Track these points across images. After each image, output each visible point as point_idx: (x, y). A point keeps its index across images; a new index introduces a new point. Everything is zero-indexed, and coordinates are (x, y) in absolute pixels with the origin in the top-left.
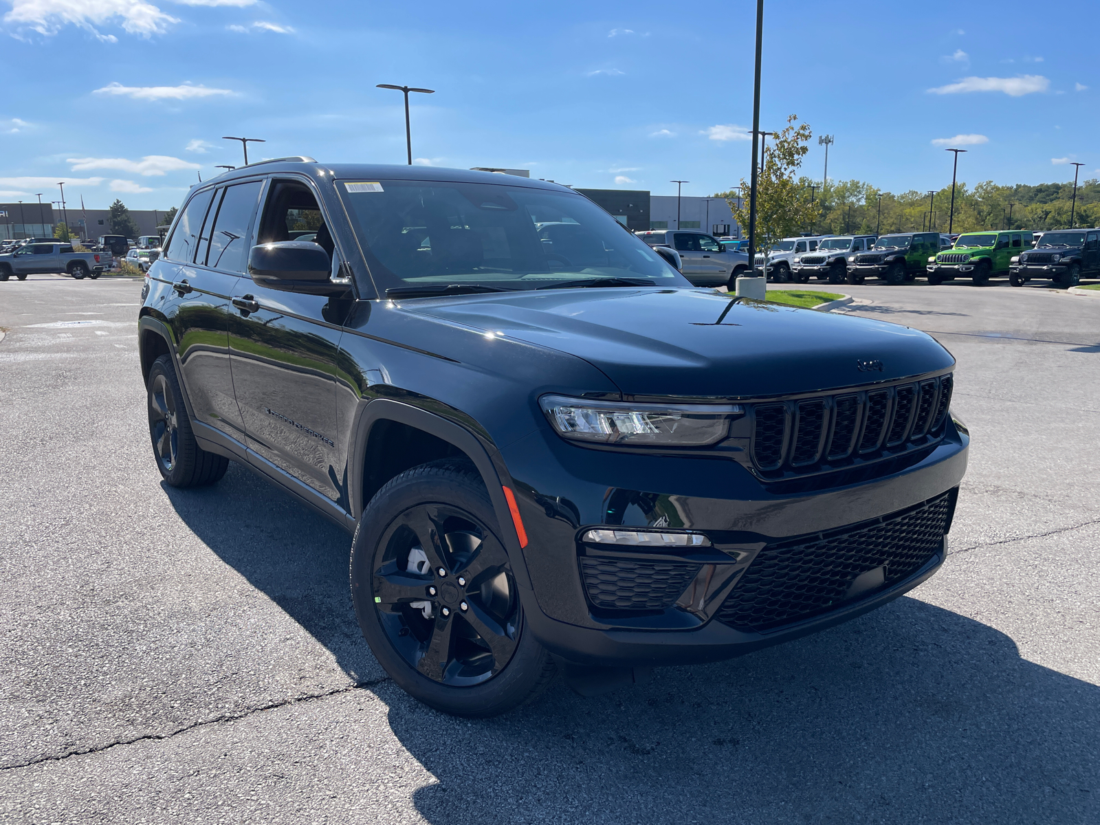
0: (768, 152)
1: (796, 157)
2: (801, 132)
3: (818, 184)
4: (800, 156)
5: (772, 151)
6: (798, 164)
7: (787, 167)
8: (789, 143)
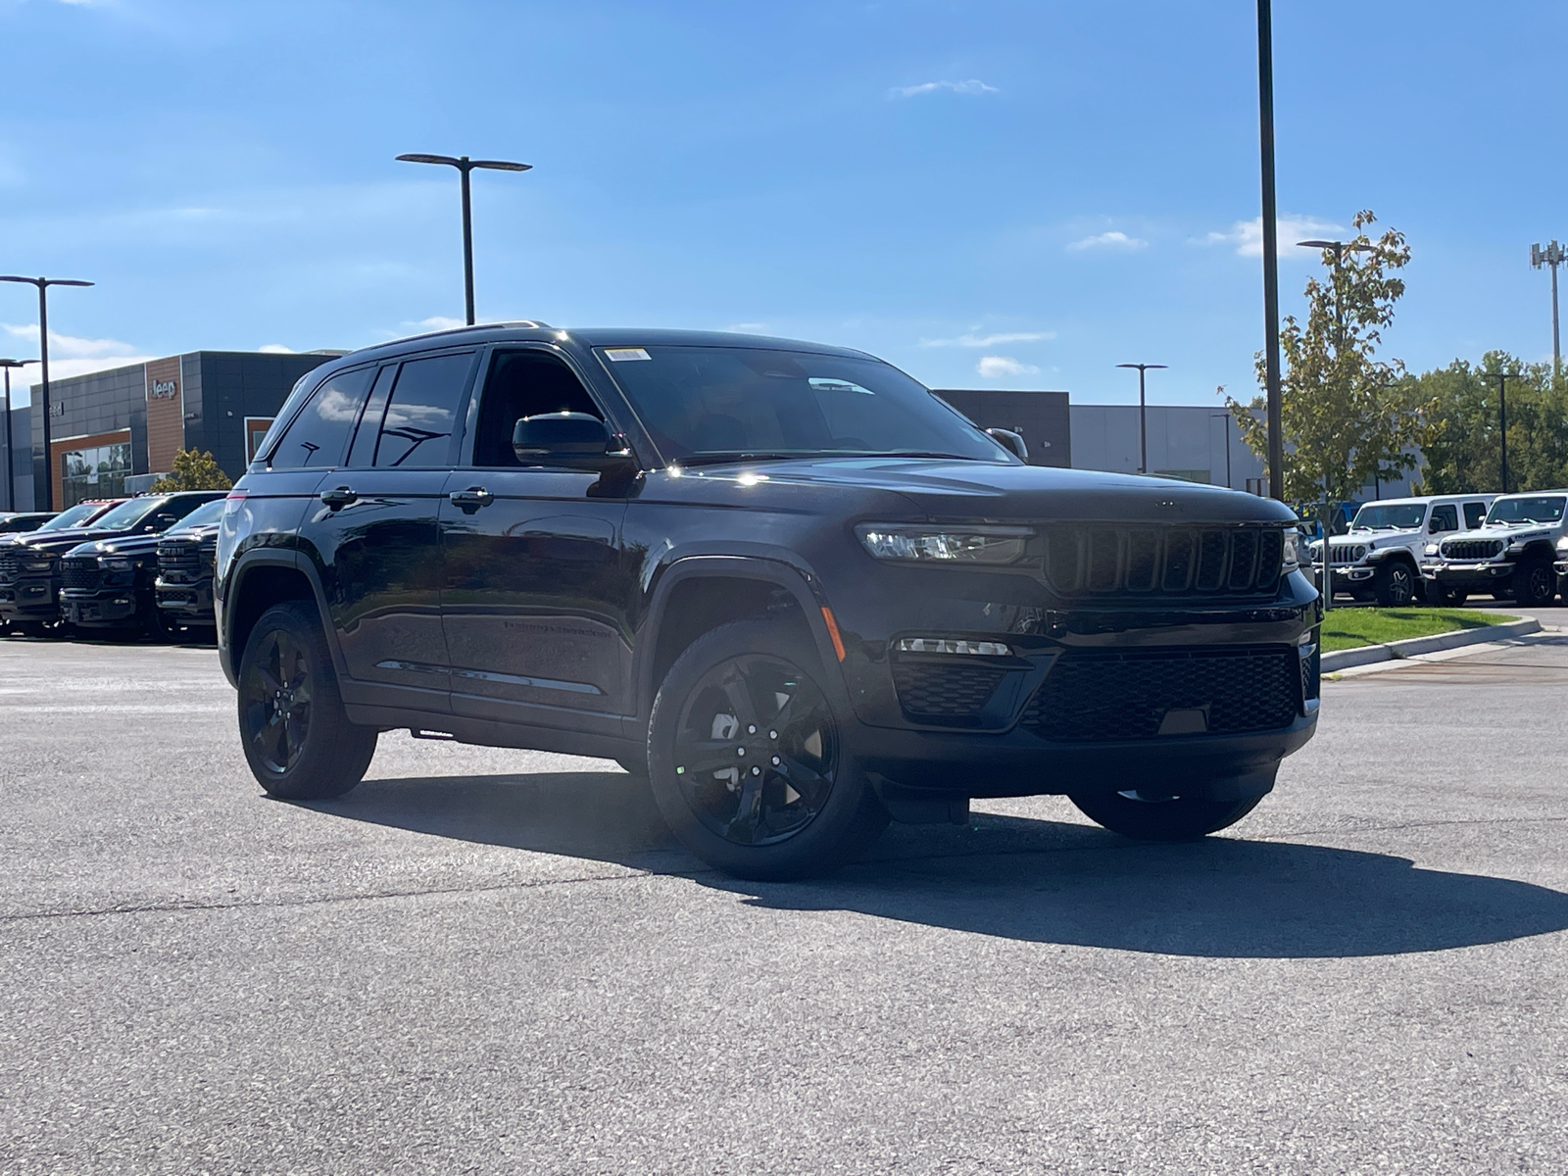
0: (1314, 293)
1: (1379, 303)
2: (1388, 248)
3: (1539, 370)
4: (1389, 301)
5: (1323, 291)
6: (1384, 318)
7: (1359, 326)
8: (1360, 275)
